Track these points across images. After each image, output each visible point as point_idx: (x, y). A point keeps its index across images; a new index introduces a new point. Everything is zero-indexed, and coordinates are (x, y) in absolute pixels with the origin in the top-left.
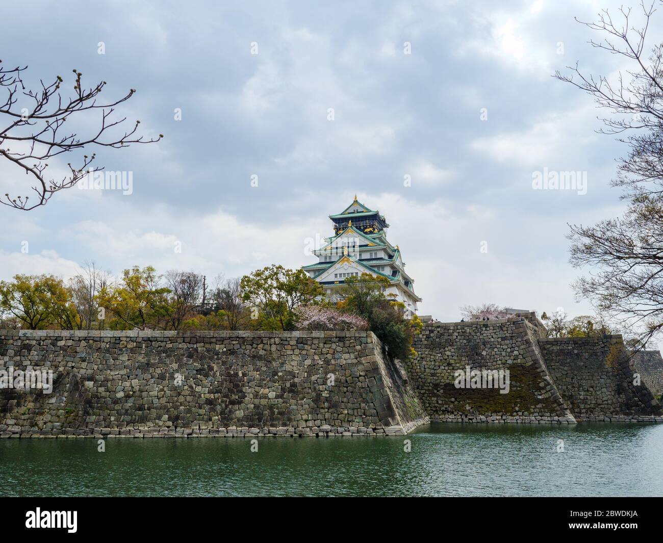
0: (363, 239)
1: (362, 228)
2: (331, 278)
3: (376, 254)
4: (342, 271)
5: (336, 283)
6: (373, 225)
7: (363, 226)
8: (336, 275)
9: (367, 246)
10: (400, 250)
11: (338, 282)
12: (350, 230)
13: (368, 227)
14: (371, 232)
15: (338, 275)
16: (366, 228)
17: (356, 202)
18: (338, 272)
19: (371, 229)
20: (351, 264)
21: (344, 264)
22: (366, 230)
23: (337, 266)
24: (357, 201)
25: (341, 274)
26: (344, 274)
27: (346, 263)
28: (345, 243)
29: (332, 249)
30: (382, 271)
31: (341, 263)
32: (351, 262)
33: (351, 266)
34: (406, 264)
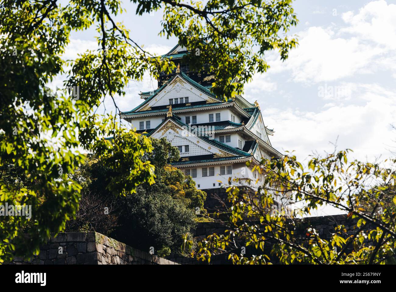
0: (198, 92)
1: (199, 75)
3: (218, 115)
7: (201, 72)
9: (204, 103)
10: (260, 109)
12: (178, 80)
13: (209, 73)
14: (213, 81)
16: (206, 75)
19: (213, 77)
20: (178, 133)
21: (167, 132)
22: (206, 79)
27: (170, 130)
28: (171, 100)
29: (150, 109)
30: (227, 142)
31: (162, 131)
32: (178, 130)
33: (177, 135)
34: (274, 131)
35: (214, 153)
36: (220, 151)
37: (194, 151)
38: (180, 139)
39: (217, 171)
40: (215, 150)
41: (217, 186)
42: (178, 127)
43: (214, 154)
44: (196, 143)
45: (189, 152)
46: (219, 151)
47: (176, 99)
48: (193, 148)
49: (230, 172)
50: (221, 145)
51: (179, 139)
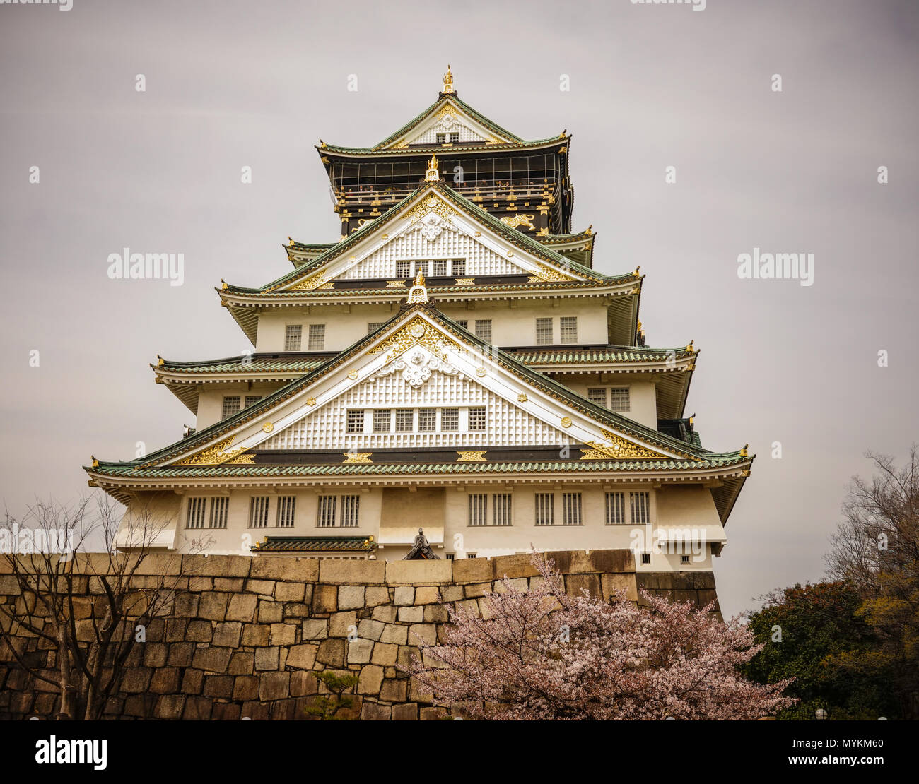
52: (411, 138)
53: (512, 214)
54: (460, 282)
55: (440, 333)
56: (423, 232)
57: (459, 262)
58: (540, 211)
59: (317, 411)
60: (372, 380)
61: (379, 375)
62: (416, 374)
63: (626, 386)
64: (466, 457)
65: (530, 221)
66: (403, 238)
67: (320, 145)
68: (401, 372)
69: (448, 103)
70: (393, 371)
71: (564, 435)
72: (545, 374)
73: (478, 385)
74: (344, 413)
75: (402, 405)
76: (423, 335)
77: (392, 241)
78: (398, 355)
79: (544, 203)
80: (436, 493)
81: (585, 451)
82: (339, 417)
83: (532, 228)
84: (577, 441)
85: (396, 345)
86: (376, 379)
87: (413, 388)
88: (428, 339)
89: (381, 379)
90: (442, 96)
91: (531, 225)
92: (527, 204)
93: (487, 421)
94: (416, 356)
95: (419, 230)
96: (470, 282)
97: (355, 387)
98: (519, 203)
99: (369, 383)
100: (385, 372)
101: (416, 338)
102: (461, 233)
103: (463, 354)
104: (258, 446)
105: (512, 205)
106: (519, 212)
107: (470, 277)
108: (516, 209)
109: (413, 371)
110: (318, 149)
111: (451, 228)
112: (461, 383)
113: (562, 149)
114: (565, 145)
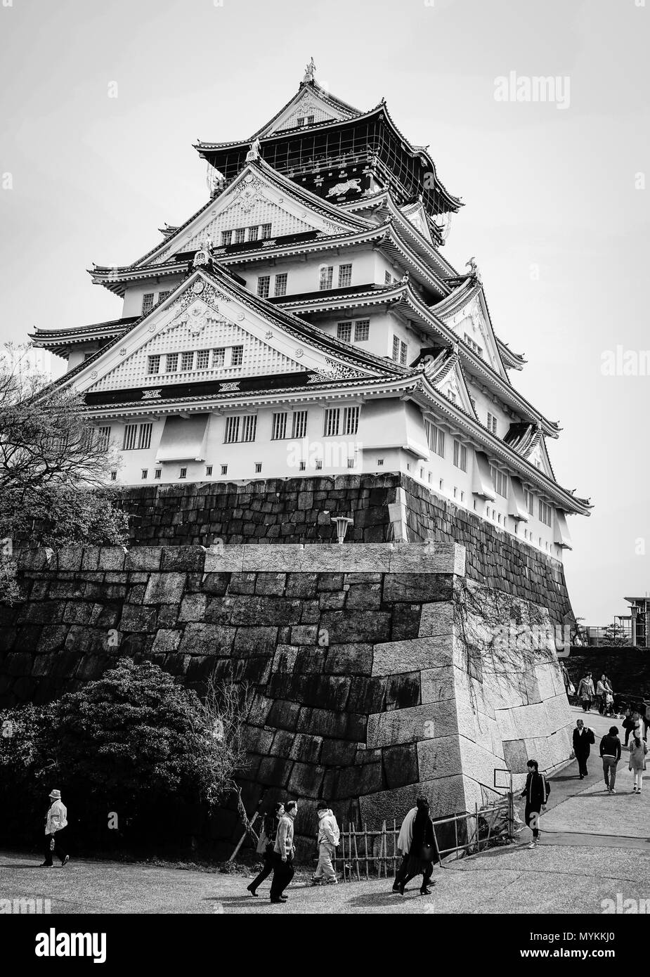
0: (298, 209)
1: (319, 181)
2: (134, 376)
3: (346, 270)
4: (178, 342)
5: (147, 395)
6: (361, 167)
7: (323, 174)
8: (154, 359)
9: (311, 235)
11: (156, 394)
12: (249, 178)
13: (343, 175)
14: (352, 196)
15: (163, 362)
16: (335, 181)
17: (309, 86)
18: (162, 347)
19: (353, 184)
20: (216, 310)
21: (190, 310)
22: (334, 190)
23: (161, 319)
24: (312, 83)
25: (172, 357)
26: (188, 355)
27: (199, 304)
28: (227, 233)
29: (173, 259)
30: (356, 339)
31: (177, 306)
32: (218, 301)
33: (215, 316)
34: (525, 358)
35: (311, 368)
36: (329, 361)
37: (257, 364)
38: (223, 328)
39: (316, 422)
40: (315, 360)
41: (310, 472)
42: (219, 294)
43: (312, 373)
44: (264, 341)
45: (243, 366)
46: (324, 361)
47: (241, 231)
48: (253, 353)
49: (352, 428)
50: (333, 346)
51: (219, 327)
52: (276, 127)
53: (344, 181)
54: (266, 244)
55: (214, 289)
56: (241, 206)
57: (267, 226)
58: (365, 174)
59: (128, 360)
60: (165, 331)
61: (171, 326)
62: (195, 324)
63: (367, 318)
64: (225, 388)
65: (358, 185)
66: (227, 212)
67: (197, 144)
68: (186, 323)
69: (307, 91)
70: (180, 323)
71: (297, 364)
72: (294, 314)
73: (239, 328)
74: (147, 359)
75: (186, 350)
76: (202, 291)
77: (220, 215)
78: (184, 309)
79: (367, 167)
80: (201, 418)
81: (311, 376)
82: (142, 362)
83: (360, 190)
84: (307, 369)
85: (183, 301)
86: (168, 330)
87: (193, 336)
88: (206, 294)
89: (173, 329)
90: (302, 85)
91: (359, 188)
92: (355, 170)
93: (243, 357)
94: (197, 308)
95: (239, 204)
96: (273, 243)
97: (155, 338)
98: (348, 170)
99: (164, 334)
100: (174, 324)
101: (197, 294)
102: (269, 202)
103: (230, 304)
104: (88, 390)
105: (342, 172)
106: (349, 178)
107: (273, 239)
108: (346, 175)
109: (194, 321)
110: (195, 147)
111: (262, 199)
112: (228, 328)
113: (381, 117)
114: (382, 112)
